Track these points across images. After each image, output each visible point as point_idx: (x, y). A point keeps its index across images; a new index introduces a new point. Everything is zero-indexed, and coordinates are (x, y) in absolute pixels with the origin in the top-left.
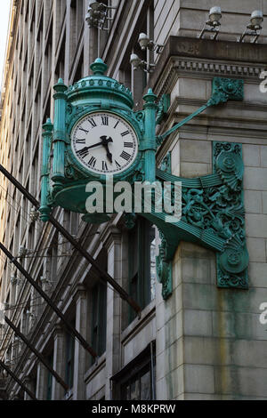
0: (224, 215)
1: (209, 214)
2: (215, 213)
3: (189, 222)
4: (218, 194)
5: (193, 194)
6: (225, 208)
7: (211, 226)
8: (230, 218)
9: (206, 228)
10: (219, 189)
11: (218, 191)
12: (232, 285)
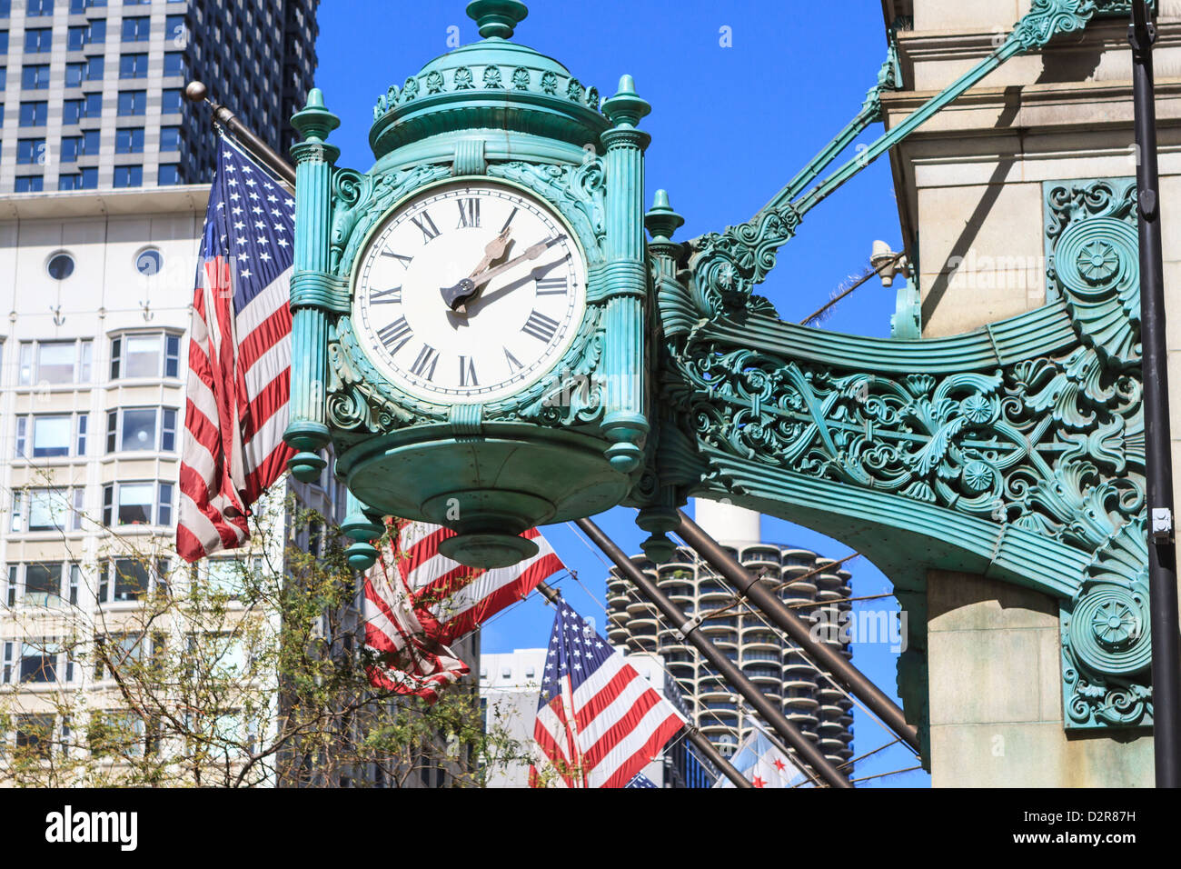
0: (1088, 456)
1: (1026, 460)
2: (1050, 457)
3: (941, 502)
4: (1059, 384)
5: (960, 394)
6: (1087, 431)
7: (1036, 507)
8: (1107, 469)
9: (1014, 514)
10: (1063, 361)
11: (1061, 369)
12: (1115, 716)
